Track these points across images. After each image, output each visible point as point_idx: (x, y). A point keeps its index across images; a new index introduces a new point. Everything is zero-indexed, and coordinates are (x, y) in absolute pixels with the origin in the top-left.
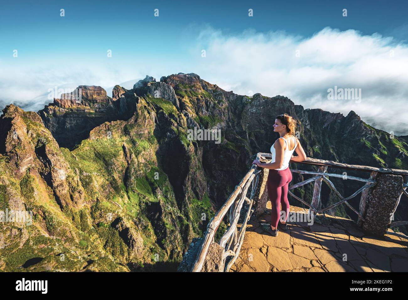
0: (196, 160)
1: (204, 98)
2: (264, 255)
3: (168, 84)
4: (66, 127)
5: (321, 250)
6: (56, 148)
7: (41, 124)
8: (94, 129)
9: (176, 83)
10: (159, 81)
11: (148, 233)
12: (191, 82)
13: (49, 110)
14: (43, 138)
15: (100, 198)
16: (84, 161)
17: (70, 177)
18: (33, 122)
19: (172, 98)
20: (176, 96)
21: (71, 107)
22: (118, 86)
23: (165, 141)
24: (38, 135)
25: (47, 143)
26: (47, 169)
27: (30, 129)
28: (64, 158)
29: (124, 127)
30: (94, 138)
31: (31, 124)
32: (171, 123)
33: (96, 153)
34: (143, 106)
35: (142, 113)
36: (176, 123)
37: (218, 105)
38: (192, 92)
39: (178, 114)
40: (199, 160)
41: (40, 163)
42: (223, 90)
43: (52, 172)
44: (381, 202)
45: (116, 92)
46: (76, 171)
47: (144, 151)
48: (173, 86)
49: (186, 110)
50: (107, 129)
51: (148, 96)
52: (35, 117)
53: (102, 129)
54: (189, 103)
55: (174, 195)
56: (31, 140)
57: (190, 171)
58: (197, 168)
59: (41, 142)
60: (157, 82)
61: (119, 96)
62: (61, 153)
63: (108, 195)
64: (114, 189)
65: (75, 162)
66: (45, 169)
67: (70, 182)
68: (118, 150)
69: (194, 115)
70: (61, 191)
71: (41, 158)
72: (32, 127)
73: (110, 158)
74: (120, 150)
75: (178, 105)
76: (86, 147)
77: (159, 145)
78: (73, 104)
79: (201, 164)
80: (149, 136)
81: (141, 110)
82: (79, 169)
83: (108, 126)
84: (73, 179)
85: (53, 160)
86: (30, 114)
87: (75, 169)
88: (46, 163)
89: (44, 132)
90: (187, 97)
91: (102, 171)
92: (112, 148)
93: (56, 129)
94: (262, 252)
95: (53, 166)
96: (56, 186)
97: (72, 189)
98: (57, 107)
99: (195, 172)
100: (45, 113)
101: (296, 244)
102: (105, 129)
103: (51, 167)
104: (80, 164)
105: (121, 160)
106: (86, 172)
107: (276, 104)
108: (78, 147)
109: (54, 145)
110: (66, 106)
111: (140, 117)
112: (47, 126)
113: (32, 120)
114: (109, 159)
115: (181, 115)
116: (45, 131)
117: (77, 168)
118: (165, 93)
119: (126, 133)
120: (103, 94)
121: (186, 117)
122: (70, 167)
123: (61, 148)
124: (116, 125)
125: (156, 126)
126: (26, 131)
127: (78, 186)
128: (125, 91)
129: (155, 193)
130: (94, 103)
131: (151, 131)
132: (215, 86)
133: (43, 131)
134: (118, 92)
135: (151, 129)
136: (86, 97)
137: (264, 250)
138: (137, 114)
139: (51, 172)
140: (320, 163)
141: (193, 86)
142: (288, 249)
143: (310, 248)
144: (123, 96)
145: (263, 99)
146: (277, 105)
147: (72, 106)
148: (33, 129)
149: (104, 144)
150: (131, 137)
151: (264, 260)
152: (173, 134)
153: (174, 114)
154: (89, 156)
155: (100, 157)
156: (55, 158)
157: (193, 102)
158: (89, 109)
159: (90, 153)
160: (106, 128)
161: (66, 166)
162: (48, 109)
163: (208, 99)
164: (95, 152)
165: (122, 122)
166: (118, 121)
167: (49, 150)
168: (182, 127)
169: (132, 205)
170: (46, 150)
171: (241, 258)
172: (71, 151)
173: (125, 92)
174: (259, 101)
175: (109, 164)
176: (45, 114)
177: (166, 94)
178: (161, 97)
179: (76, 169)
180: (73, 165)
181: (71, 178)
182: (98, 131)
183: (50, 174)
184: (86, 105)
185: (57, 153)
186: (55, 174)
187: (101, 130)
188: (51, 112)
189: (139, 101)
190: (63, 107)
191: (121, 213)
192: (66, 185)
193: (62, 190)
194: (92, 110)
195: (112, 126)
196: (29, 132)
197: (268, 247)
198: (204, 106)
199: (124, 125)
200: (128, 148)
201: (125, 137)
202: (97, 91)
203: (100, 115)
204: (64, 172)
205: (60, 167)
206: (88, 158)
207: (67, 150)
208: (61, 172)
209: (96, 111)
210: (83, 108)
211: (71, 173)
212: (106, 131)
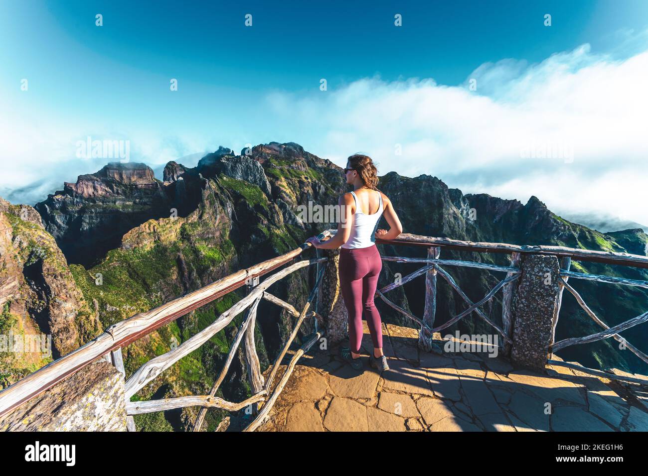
0: (300, 278)
1: (310, 180)
2: (321, 413)
3: (254, 159)
4: (83, 229)
5: (429, 400)
6: (62, 265)
7: (39, 225)
8: (130, 232)
9: (266, 158)
10: (239, 154)
11: (217, 411)
12: (290, 155)
13: (55, 201)
14: (41, 248)
15: (134, 349)
16: (110, 286)
17: (82, 315)
18: (25, 222)
19: (259, 181)
20: (266, 177)
21: (92, 196)
22: (174, 162)
23: (249, 249)
24: (32, 244)
25: (46, 256)
26: (42, 302)
27: (19, 233)
28: (74, 282)
29: (181, 227)
30: (129, 247)
31: (20, 226)
32: (259, 220)
33: (132, 271)
34: (213, 195)
35: (211, 204)
36: (266, 219)
37: (333, 190)
38: (292, 171)
39: (269, 205)
40: (303, 279)
41: (31, 292)
42: (339, 167)
43: (51, 308)
44: (531, 306)
45: (169, 173)
46: (93, 303)
47: (214, 266)
48: (262, 162)
49: (282, 198)
50: (152, 230)
51: (221, 178)
52: (28, 213)
53: (143, 232)
54: (287, 187)
55: (262, 341)
56: (19, 253)
57: (288, 297)
58: (301, 291)
59: (35, 255)
60: (236, 155)
61: (173, 179)
62: (70, 273)
63: (148, 345)
64: (159, 333)
65: (93, 288)
66: (38, 302)
67: (83, 324)
68: (168, 265)
69: (294, 206)
70: (63, 341)
71: (33, 283)
72: (22, 230)
73: (155, 280)
74: (173, 266)
75: (270, 190)
76: (115, 262)
77: (238, 256)
78: (97, 192)
79: (307, 286)
80: (222, 242)
81: (209, 200)
82: (99, 301)
83: (154, 227)
84: (87, 318)
85: (54, 285)
86: (20, 209)
87: (92, 300)
88: (42, 292)
89: (43, 238)
90: (283, 179)
91: (139, 302)
92: (159, 262)
93: (65, 233)
94: (318, 409)
95: (53, 296)
96: (56, 331)
97: (84, 337)
98: (69, 196)
99: (298, 298)
100: (47, 206)
101: (387, 390)
102: (148, 231)
103: (50, 298)
104: (101, 291)
105: (173, 283)
106: (111, 305)
107: (420, 187)
108: (101, 262)
110: (85, 195)
111: (207, 211)
112: (50, 229)
113: (23, 219)
115: (274, 207)
116: (44, 236)
117: (95, 298)
118: (249, 172)
119: (182, 238)
120: (149, 175)
121: (281, 210)
122: (83, 298)
123: (71, 265)
124: (167, 224)
125: (233, 224)
126: (10, 238)
127: (96, 330)
128: (185, 171)
129: (230, 338)
130: (131, 189)
131: (226, 234)
132: (326, 161)
133: (41, 237)
134: (173, 172)
135: (225, 230)
136: (119, 181)
137: (323, 405)
138: (203, 207)
139: (49, 307)
140: (427, 242)
141: (292, 162)
142: (368, 399)
143: (411, 396)
144: (181, 178)
145: (401, 181)
146: (423, 189)
147: (95, 196)
148: (23, 234)
149: (146, 256)
150: (191, 243)
151: (317, 424)
152: (261, 238)
153: (263, 205)
154: (119, 277)
155: (137, 279)
156: (58, 282)
157: (293, 186)
158: (123, 199)
159: (120, 272)
160: (150, 229)
161: (76, 296)
162: (54, 200)
163: (317, 181)
164: (130, 269)
165: (177, 220)
166: (172, 218)
167: (48, 269)
168: (277, 226)
169: (191, 361)
170: (44, 268)
171: (273, 421)
172: (87, 269)
173: (183, 172)
174: (395, 184)
175: (152, 289)
176: (47, 209)
177: (251, 175)
178: (242, 179)
179: (94, 300)
180: (89, 294)
181: (84, 317)
182: (137, 235)
183: (47, 310)
184: (118, 193)
185: (63, 273)
186: (55, 312)
187: (141, 233)
188: (57, 206)
189: (207, 185)
190: (79, 196)
191: (170, 376)
192: (73, 328)
193: (67, 339)
194: (129, 201)
195: (160, 226)
196: (16, 239)
197: (333, 398)
198: (310, 192)
199: (181, 225)
200: (186, 262)
202: (138, 171)
203: (141, 209)
204: (72, 306)
205: (65, 298)
206: (116, 280)
207: (81, 269)
208: (67, 306)
209: (135, 203)
210: (114, 197)
211: (84, 308)
212: (149, 234)
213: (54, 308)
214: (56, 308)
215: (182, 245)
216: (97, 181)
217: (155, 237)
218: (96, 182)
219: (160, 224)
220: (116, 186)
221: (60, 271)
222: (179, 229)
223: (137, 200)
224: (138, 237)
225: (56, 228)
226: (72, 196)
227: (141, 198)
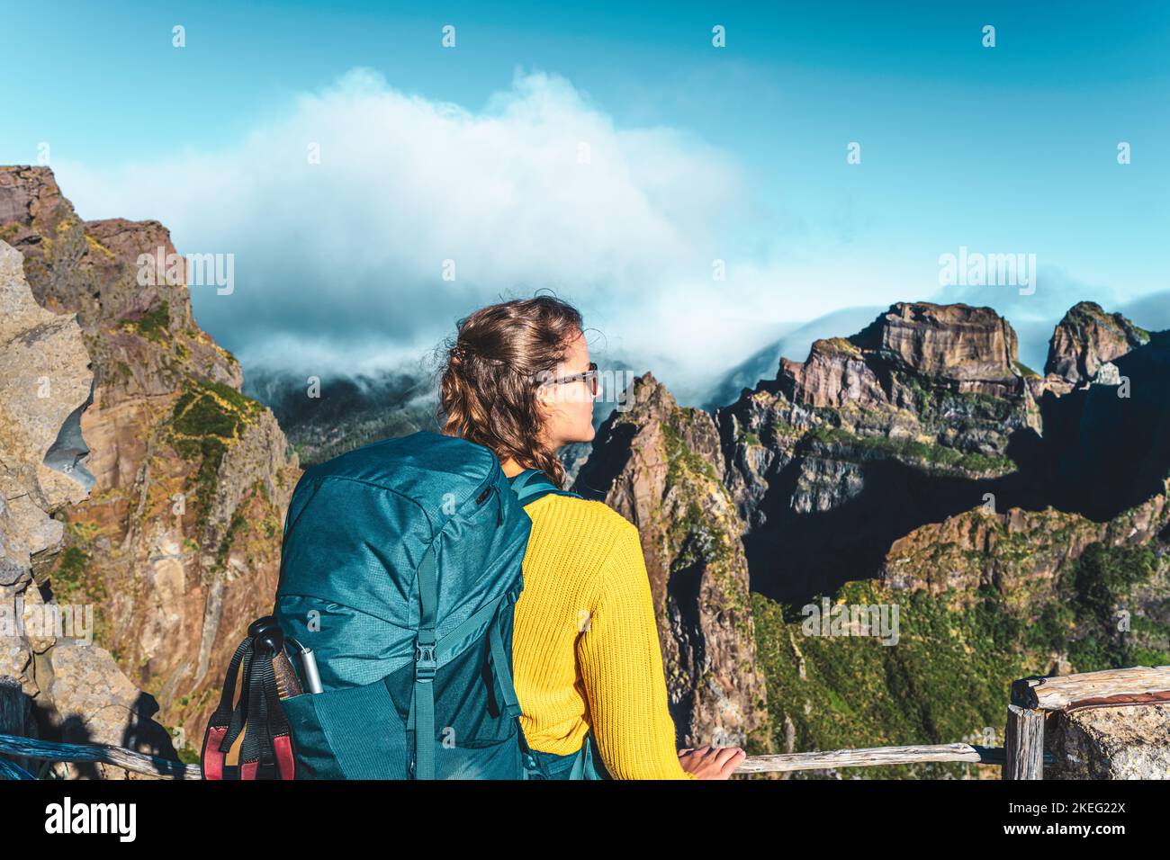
6: (739, 589)
7: (714, 467)
8: (914, 534)
13: (752, 408)
14: (707, 528)
16: (831, 694)
18: (692, 453)
21: (835, 405)
22: (1094, 306)
24: (694, 514)
25: (713, 554)
26: (685, 675)
27: (677, 480)
28: (753, 647)
29: (1082, 557)
30: (902, 584)
31: (683, 464)
33: (895, 669)
41: (671, 640)
43: (698, 700)
45: (1070, 345)
46: (784, 728)
50: (980, 547)
52: (703, 432)
53: (951, 544)
56: (668, 532)
59: (694, 546)
61: (1082, 369)
62: (751, 618)
65: (791, 682)
66: (676, 673)
71: (678, 618)
72: (683, 473)
73: (959, 724)
78: (849, 393)
82: (797, 728)
83: (988, 534)
85: (713, 640)
86: (688, 421)
87: (784, 718)
88: (688, 649)
89: (716, 503)
92: (982, 665)
95: (707, 667)
98: (783, 398)
100: (735, 420)
102: (966, 544)
103: (701, 674)
104: (809, 701)
109: (733, 574)
110: (818, 400)
112: (730, 481)
113: (690, 446)
114: (955, 729)
116: (719, 499)
117: (791, 717)
119: (1081, 599)
120: (1000, 351)
122: (765, 703)
123: (756, 595)
124: (1033, 533)
126: (660, 488)
128: (1133, 340)
130: (940, 396)
133: (712, 500)
134: (1086, 341)
136: (911, 364)
139: (694, 697)
144: (1112, 369)
147: (841, 403)
148: (684, 486)
149: (946, 630)
154: (859, 675)
155: (907, 700)
156: (724, 634)
158: (910, 422)
159: (865, 658)
160: (972, 539)
161: (752, 690)
162: (750, 404)
165: (1071, 526)
166: (1053, 513)
167: (711, 591)
170: (703, 588)
172: (786, 619)
173: (1126, 345)
176: (733, 427)
179: (788, 720)
180: (780, 696)
182: (932, 551)
184: (900, 403)
185: (737, 613)
186: (704, 714)
187: (944, 547)
188: (756, 421)
190: (806, 401)
194: (925, 433)
195: (1007, 534)
196: (670, 495)
199: (1081, 548)
201: (1075, 621)
202: (969, 336)
203: (957, 464)
204: (739, 717)
205: (728, 684)
206: (850, 682)
207: (774, 613)
208: (729, 709)
209: (942, 439)
210: (887, 414)
211: (762, 735)
212: (970, 555)
213: (702, 703)
214: (706, 703)
215: (1072, 625)
216: (855, 359)
217: (985, 573)
218: (851, 362)
219: (1010, 530)
220: (899, 378)
221: (732, 605)
222: (1074, 561)
223: (951, 433)
224: (934, 557)
225: (742, 482)
226: (790, 398)
227: (963, 427)
